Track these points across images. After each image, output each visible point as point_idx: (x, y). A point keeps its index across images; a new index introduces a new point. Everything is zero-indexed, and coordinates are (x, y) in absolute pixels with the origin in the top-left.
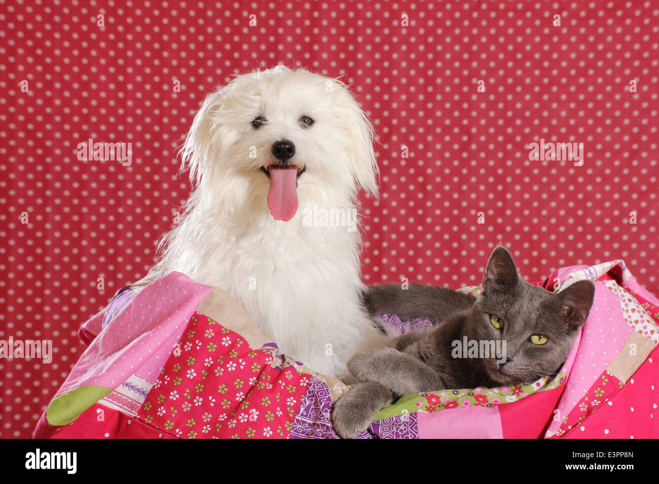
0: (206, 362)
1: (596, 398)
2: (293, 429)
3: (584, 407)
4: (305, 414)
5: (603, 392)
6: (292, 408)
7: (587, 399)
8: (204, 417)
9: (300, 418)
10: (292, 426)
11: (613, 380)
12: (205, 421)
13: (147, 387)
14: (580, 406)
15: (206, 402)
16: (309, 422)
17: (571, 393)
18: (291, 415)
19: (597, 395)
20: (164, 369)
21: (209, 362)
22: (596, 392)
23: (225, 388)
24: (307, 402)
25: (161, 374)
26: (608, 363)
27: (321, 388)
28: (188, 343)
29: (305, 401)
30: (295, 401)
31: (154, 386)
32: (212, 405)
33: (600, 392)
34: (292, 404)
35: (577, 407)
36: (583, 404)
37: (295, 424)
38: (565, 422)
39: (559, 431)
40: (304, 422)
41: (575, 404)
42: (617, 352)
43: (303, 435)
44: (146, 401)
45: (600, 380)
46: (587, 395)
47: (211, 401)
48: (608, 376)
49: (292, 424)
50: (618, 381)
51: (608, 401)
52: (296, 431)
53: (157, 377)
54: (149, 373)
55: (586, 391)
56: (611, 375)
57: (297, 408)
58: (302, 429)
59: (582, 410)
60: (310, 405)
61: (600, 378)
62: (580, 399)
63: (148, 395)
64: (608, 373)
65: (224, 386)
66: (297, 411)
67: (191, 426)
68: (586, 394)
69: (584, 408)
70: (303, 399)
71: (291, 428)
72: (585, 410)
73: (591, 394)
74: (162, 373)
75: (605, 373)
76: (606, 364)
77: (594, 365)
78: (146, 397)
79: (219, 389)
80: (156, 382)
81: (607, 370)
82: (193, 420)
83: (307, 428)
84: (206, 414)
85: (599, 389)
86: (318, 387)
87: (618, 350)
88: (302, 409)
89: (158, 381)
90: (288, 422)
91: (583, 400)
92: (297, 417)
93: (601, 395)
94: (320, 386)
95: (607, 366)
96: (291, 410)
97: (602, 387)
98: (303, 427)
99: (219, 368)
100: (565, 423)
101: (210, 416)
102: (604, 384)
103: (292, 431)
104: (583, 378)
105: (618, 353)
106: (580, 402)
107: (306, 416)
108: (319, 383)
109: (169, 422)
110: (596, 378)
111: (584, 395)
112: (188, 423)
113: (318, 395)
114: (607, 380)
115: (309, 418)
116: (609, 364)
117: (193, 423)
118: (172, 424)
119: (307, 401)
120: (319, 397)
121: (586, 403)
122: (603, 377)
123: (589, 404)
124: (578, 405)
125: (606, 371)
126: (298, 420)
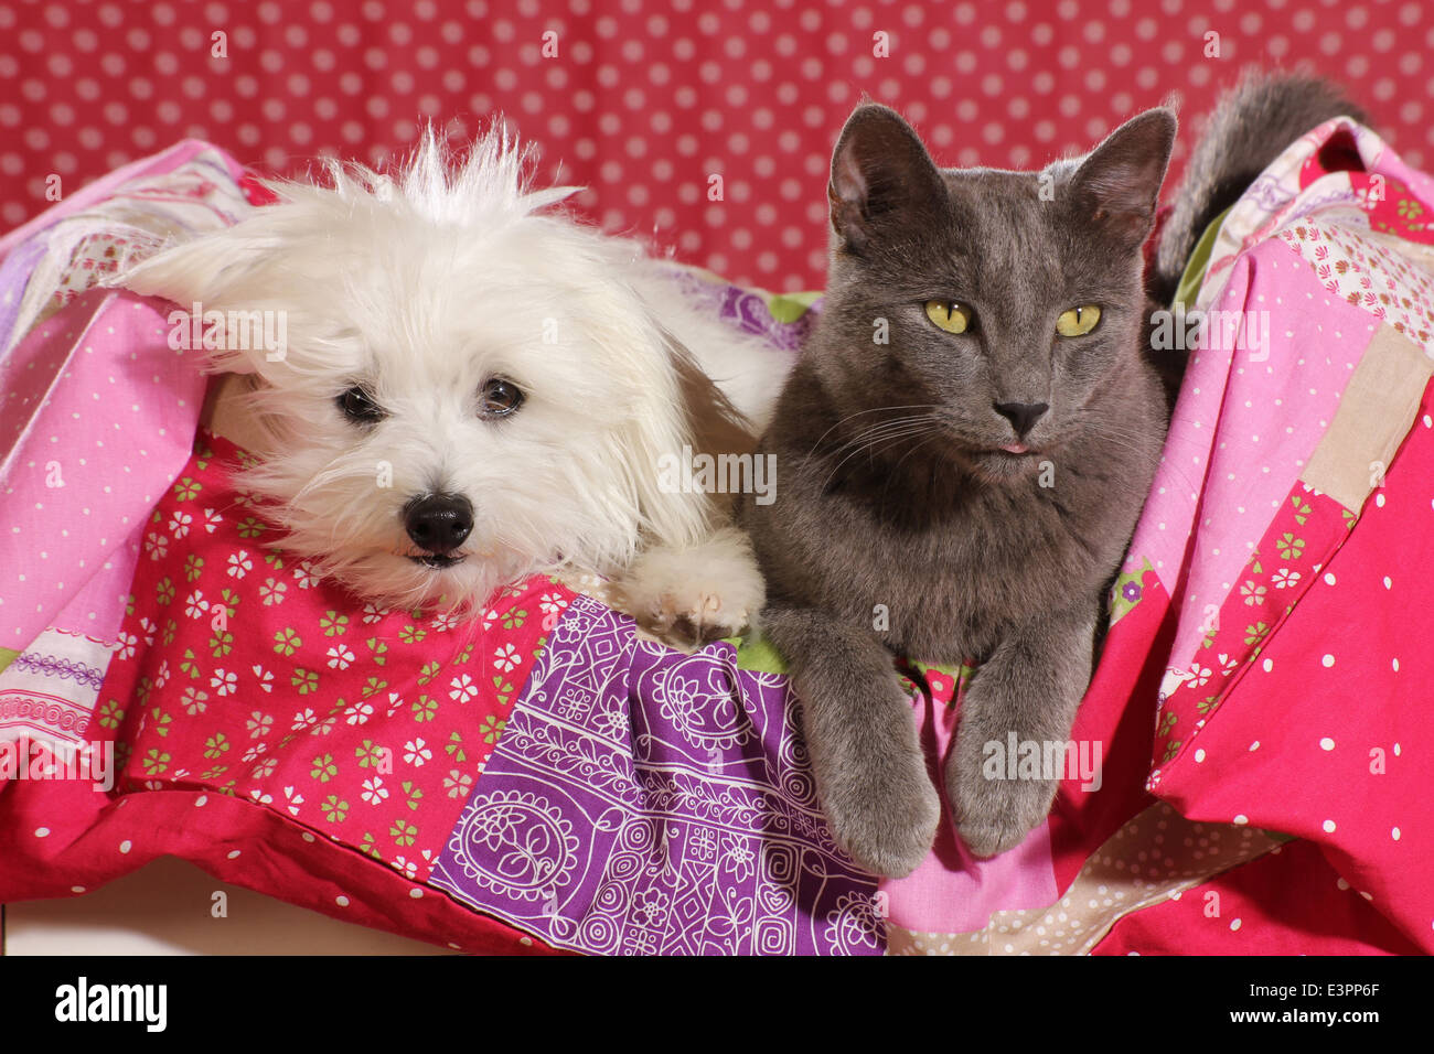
0: (232, 565)
1: (1284, 564)
2: (503, 739)
3: (1253, 594)
4: (542, 699)
5: (1300, 543)
6: (508, 678)
7: (1258, 569)
8: (251, 725)
9: (527, 711)
10: (503, 731)
11: (1324, 507)
12: (255, 735)
13: (95, 657)
14: (1244, 591)
15: (247, 684)
16: (553, 722)
17: (1212, 556)
18: (503, 700)
19: (1286, 555)
20: (132, 600)
21: (239, 565)
22: (1281, 544)
23: (293, 637)
24: (552, 664)
25: (126, 614)
26: (1303, 459)
27: (602, 630)
28: (178, 515)
29: (547, 660)
30: (517, 659)
31: (116, 654)
32: (268, 688)
33: (1292, 547)
34: (509, 668)
35: (1235, 597)
36: (1251, 584)
37: (512, 726)
38: (1208, 644)
39: (1191, 671)
40: (537, 723)
41: (1227, 586)
42: (1323, 424)
43: (531, 760)
44: (103, 699)
45: (1287, 511)
46: (1257, 558)
47: (261, 680)
48: (1309, 498)
49: (501, 725)
50: (1338, 508)
51: (1321, 571)
52: (511, 746)
53: (119, 625)
54: (92, 616)
55: (1252, 546)
56: (1317, 493)
57: (520, 680)
58: (531, 741)
59: (1249, 601)
60: (559, 673)
61: (1288, 504)
62: (1240, 571)
63: (103, 681)
64: (1308, 488)
65: (290, 632)
66: (521, 691)
67: (217, 754)
68: (1254, 555)
69: (1254, 596)
70: (542, 653)
71: (498, 735)
72: (1260, 601)
73: (1268, 554)
74: (131, 611)
75: (1298, 489)
76: (1300, 463)
77: (1266, 470)
78: (98, 687)
79: (278, 642)
80: (119, 640)
81: (1303, 479)
82: (220, 737)
83: (545, 740)
84: (257, 715)
85: (1288, 537)
86: (595, 625)
87: (1325, 419)
88: (536, 685)
89: (123, 636)
90: (491, 719)
91: (1247, 574)
92: (519, 708)
93: (1297, 554)
94: (601, 623)
95: (1302, 469)
96: (503, 685)
97: (1298, 532)
98: (532, 737)
99: (270, 582)
100: (1207, 647)
101: (268, 720)
102: (1301, 520)
103: (499, 745)
104: (1241, 510)
105: (1327, 428)
106: (1242, 581)
107: (545, 705)
108: (599, 613)
109: (154, 753)
110: (1276, 504)
111: (1248, 559)
112: (209, 748)
113: (593, 650)
114: (1306, 509)
115: (555, 711)
116: (1307, 461)
117: (221, 747)
118: (166, 758)
119: (552, 658)
120: (596, 658)
121: (1260, 579)
122: (1296, 501)
123: (1270, 585)
124: (1236, 590)
125: (1300, 484)
126: (520, 716)
